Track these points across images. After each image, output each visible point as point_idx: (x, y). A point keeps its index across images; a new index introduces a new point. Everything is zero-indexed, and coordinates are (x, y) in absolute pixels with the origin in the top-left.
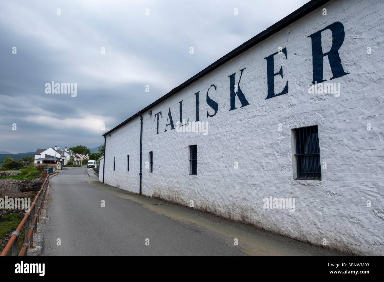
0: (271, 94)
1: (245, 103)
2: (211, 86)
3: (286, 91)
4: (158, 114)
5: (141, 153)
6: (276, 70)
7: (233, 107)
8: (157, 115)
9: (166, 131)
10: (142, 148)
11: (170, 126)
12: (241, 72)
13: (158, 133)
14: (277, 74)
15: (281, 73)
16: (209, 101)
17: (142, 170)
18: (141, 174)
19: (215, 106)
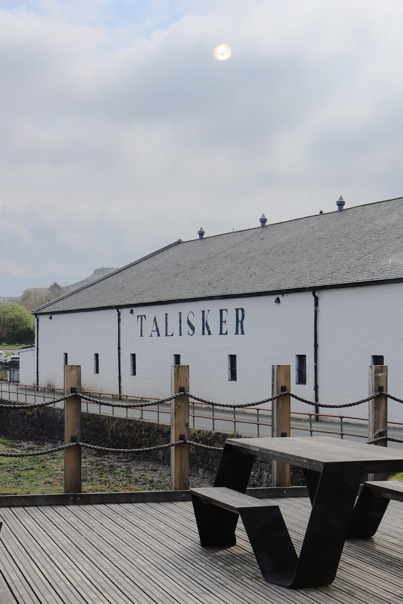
0: (221, 333)
1: (210, 333)
2: (190, 312)
3: (226, 333)
4: (141, 316)
5: (119, 354)
6: (224, 320)
7: (203, 334)
8: (140, 318)
9: (151, 336)
10: (120, 348)
11: (156, 333)
12: (208, 311)
13: (141, 335)
14: (223, 322)
15: (225, 322)
16: (189, 323)
17: (121, 373)
18: (120, 377)
19: (193, 328)
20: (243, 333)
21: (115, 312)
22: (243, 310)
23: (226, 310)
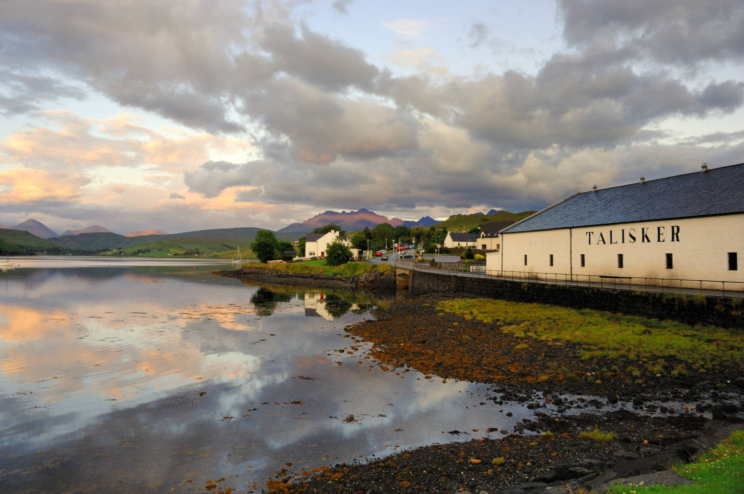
0: (659, 241)
1: (649, 241)
2: (632, 229)
3: (663, 241)
4: (590, 233)
5: (571, 254)
7: (643, 241)
8: (588, 233)
9: (598, 244)
10: (572, 251)
11: (602, 242)
12: (647, 228)
13: (590, 244)
14: (661, 234)
16: (631, 235)
17: (572, 266)
18: (571, 268)
19: (634, 239)
20: (678, 240)
21: (568, 231)
22: (678, 228)
23: (664, 227)
